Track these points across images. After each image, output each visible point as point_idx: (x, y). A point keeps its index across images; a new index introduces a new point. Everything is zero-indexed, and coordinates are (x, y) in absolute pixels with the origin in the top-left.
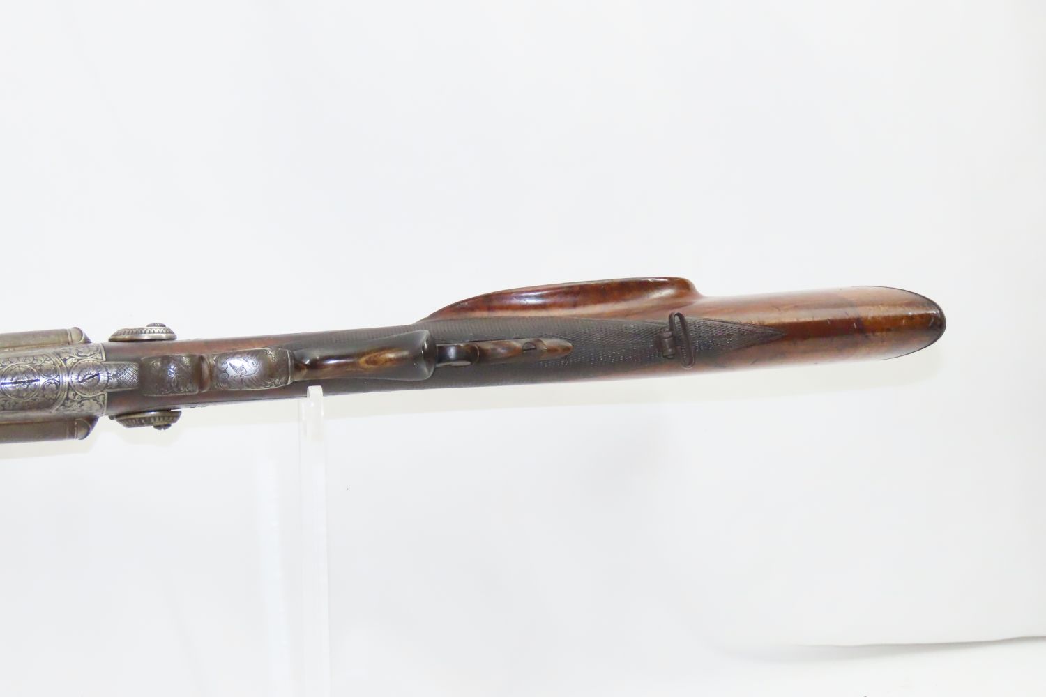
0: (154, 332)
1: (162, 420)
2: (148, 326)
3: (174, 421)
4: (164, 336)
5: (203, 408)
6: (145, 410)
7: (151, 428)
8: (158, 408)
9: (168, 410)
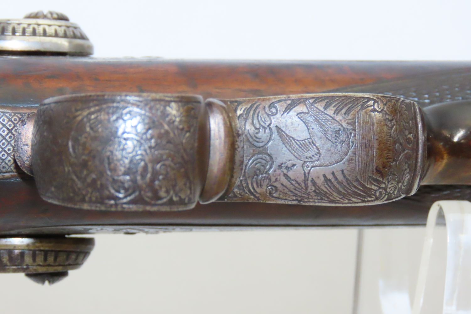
0: (45, 34)
1: (51, 259)
2: (29, 17)
3: (76, 264)
4: (64, 44)
5: (149, 236)
6: (7, 233)
7: (21, 276)
8: (27, 231)
9: (59, 237)
